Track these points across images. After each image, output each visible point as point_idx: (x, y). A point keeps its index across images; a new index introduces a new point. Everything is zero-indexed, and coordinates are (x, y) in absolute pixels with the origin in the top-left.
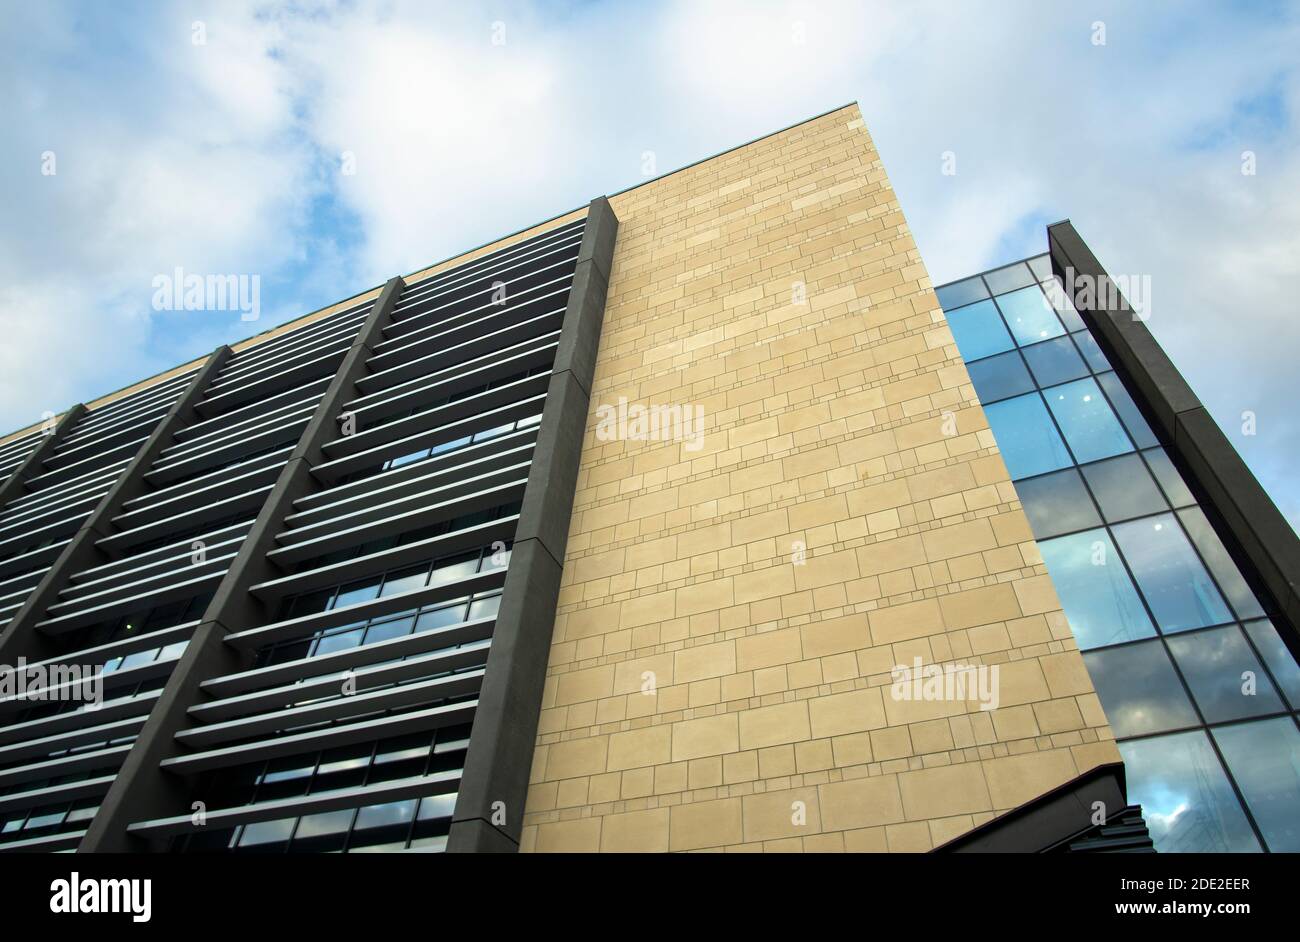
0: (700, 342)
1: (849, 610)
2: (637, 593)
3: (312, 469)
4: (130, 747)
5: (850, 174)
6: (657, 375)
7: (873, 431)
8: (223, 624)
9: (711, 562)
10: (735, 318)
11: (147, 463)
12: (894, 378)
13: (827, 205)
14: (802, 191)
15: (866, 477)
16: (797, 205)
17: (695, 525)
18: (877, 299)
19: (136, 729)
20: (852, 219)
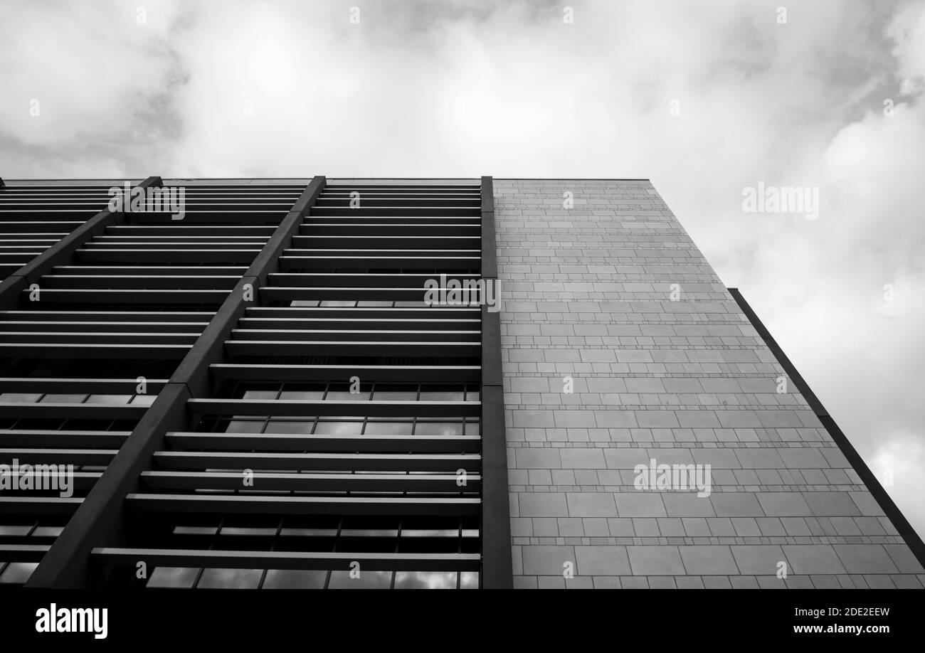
0: (577, 288)
1: (741, 489)
2: (569, 444)
3: (261, 288)
4: (99, 475)
5: (656, 218)
6: (548, 300)
7: (721, 376)
8: (189, 389)
9: (626, 435)
10: (598, 281)
11: (80, 241)
12: (725, 347)
13: (646, 232)
14: (627, 218)
15: (725, 404)
16: (625, 225)
17: (606, 408)
18: (699, 296)
19: (106, 460)
20: (667, 245)
